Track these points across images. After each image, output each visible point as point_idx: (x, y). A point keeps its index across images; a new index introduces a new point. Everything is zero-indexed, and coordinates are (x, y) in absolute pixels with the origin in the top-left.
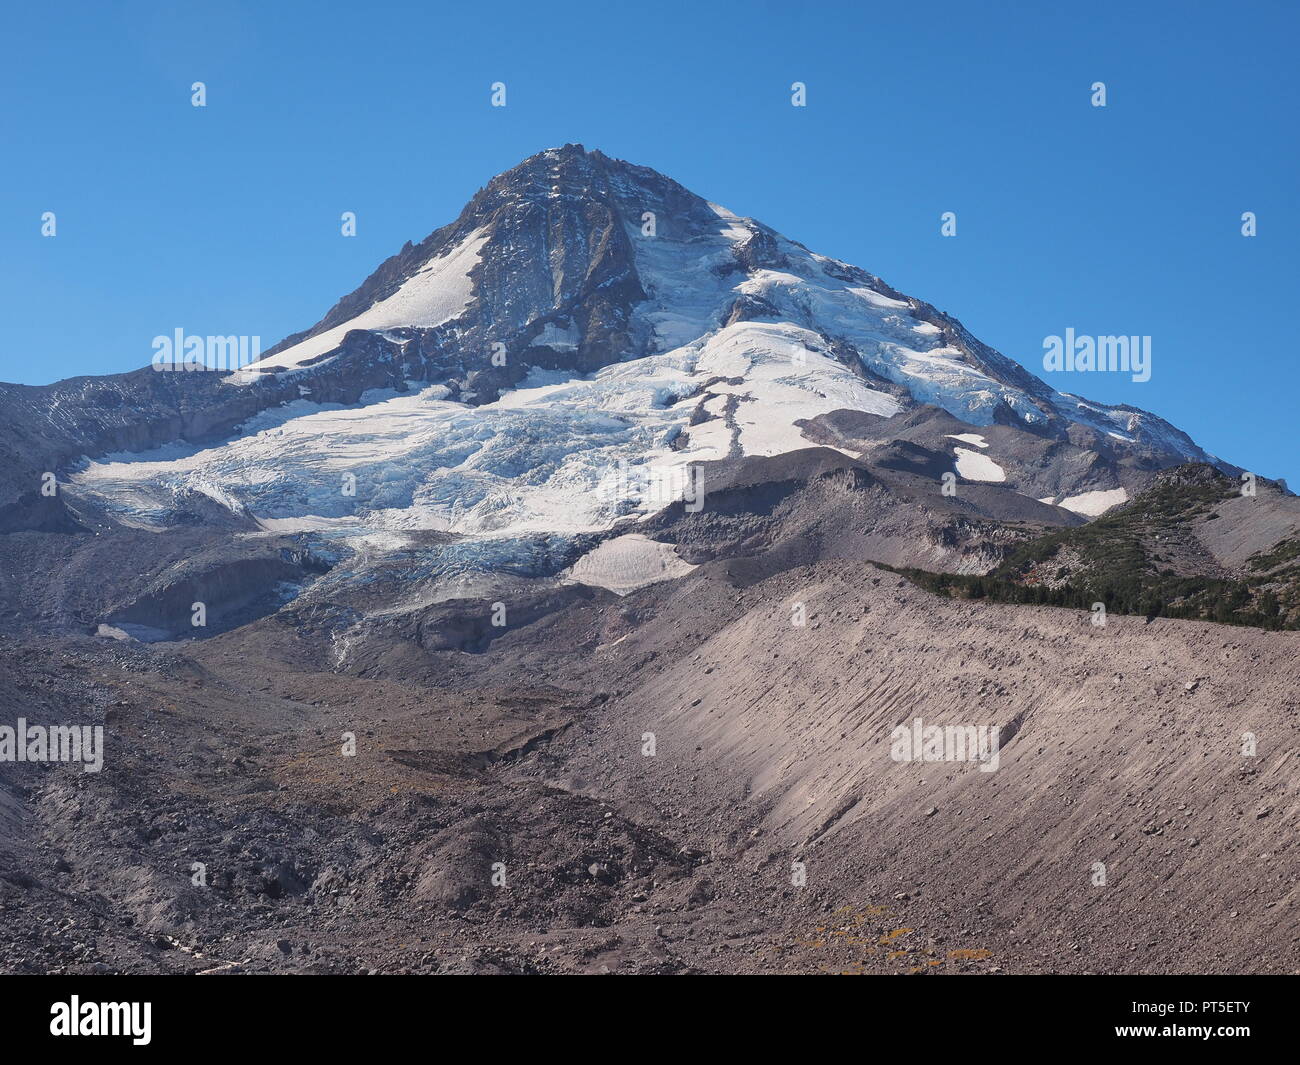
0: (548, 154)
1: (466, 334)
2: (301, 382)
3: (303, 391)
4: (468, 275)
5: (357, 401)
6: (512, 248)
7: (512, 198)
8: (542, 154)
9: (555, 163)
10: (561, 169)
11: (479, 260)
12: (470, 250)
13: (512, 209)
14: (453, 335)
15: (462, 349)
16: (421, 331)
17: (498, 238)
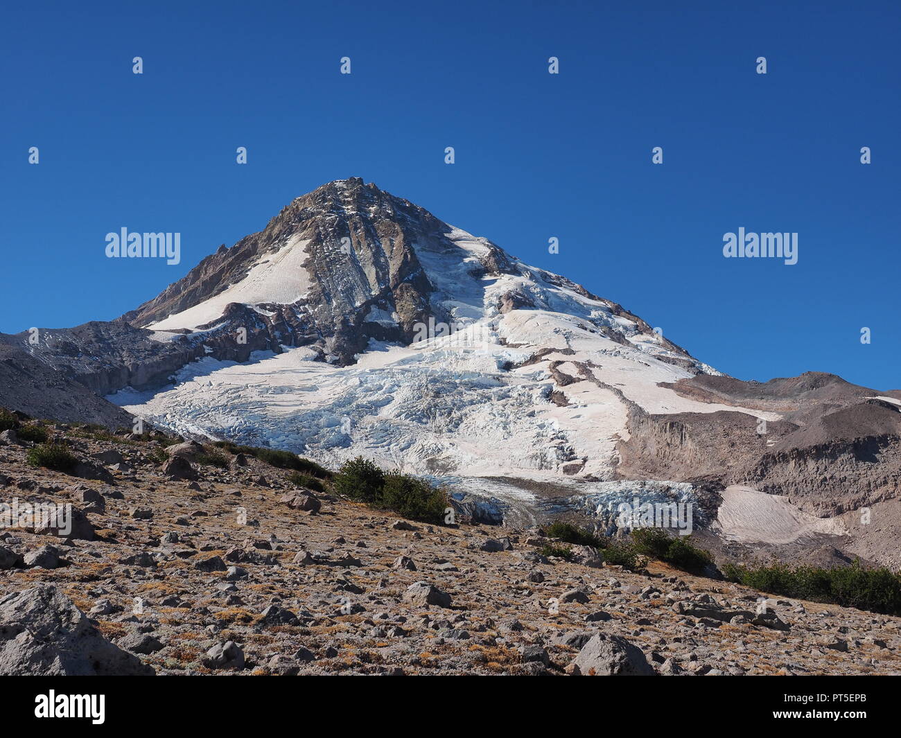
0: (337, 184)
1: (316, 310)
2: (204, 343)
3: (208, 350)
4: (302, 266)
5: (248, 360)
6: (331, 249)
7: (319, 213)
8: (332, 183)
9: (344, 190)
10: (352, 195)
11: (307, 255)
12: (296, 249)
13: (322, 221)
14: (306, 311)
15: (316, 321)
16: (281, 306)
17: (318, 240)
